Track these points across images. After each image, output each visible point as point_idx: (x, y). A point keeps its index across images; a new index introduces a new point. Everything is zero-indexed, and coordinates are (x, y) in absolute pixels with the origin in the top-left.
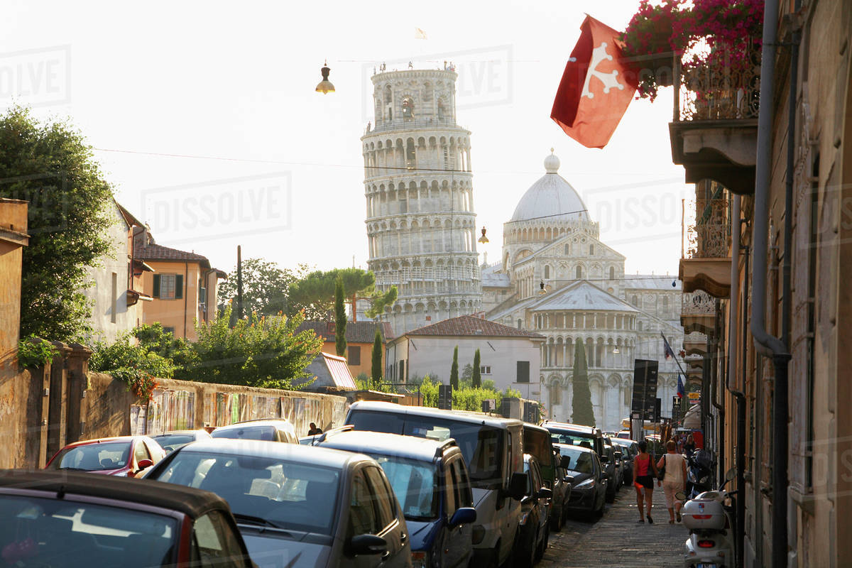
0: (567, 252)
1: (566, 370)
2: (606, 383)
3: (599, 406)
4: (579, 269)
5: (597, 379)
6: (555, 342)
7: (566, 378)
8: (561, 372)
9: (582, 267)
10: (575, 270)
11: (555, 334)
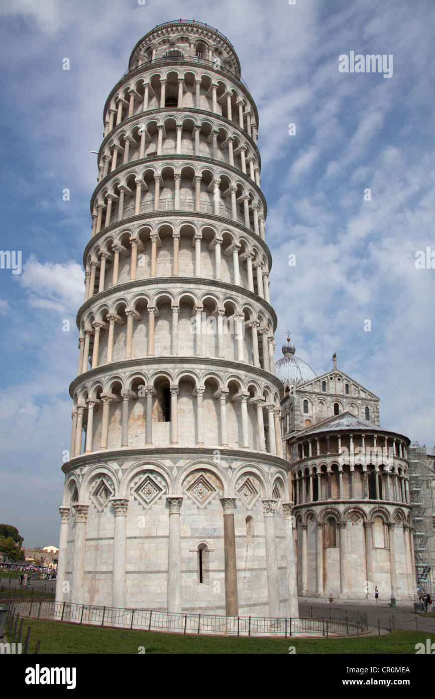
0: (324, 389)
1: (344, 503)
2: (392, 520)
3: (385, 548)
4: (336, 407)
5: (381, 514)
6: (329, 469)
7: (345, 513)
8: (336, 506)
9: (340, 405)
10: (333, 407)
11: (329, 461)
